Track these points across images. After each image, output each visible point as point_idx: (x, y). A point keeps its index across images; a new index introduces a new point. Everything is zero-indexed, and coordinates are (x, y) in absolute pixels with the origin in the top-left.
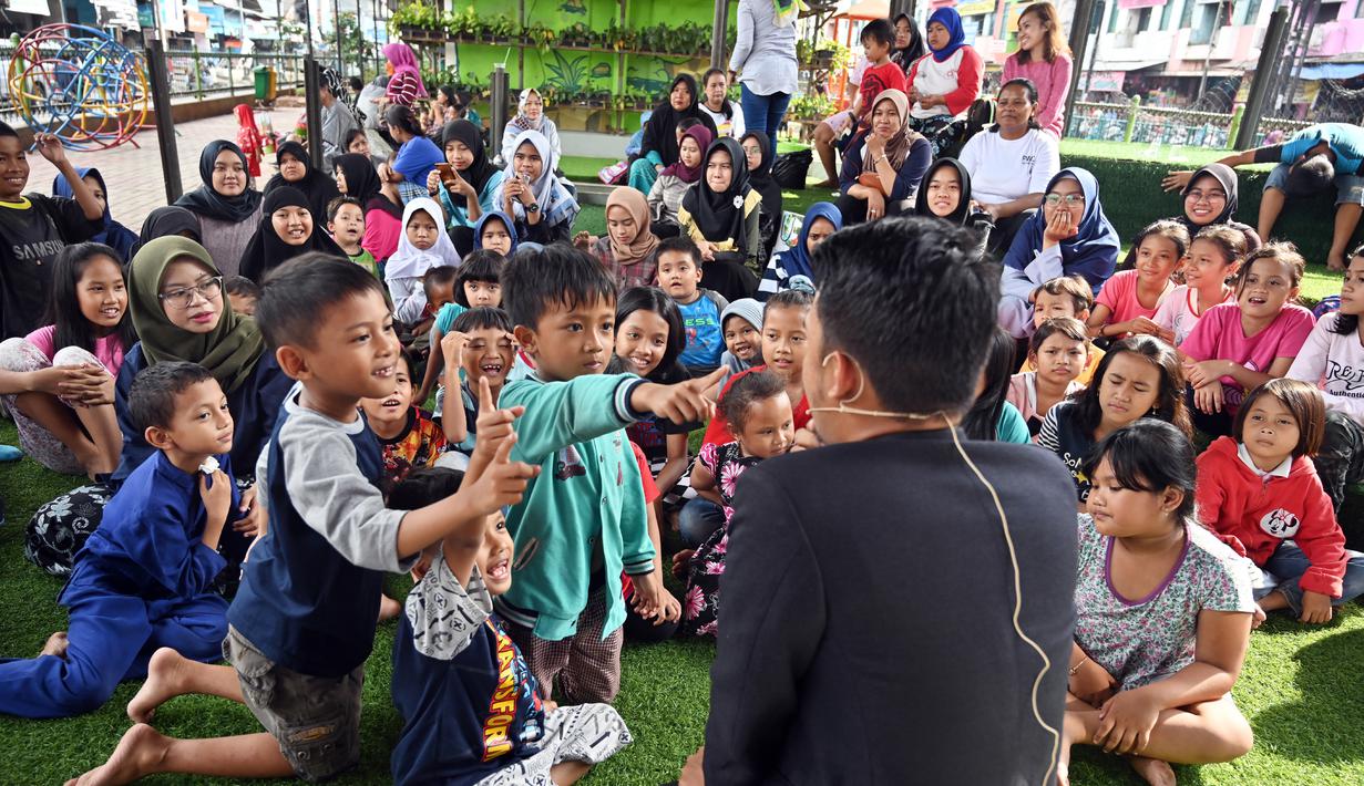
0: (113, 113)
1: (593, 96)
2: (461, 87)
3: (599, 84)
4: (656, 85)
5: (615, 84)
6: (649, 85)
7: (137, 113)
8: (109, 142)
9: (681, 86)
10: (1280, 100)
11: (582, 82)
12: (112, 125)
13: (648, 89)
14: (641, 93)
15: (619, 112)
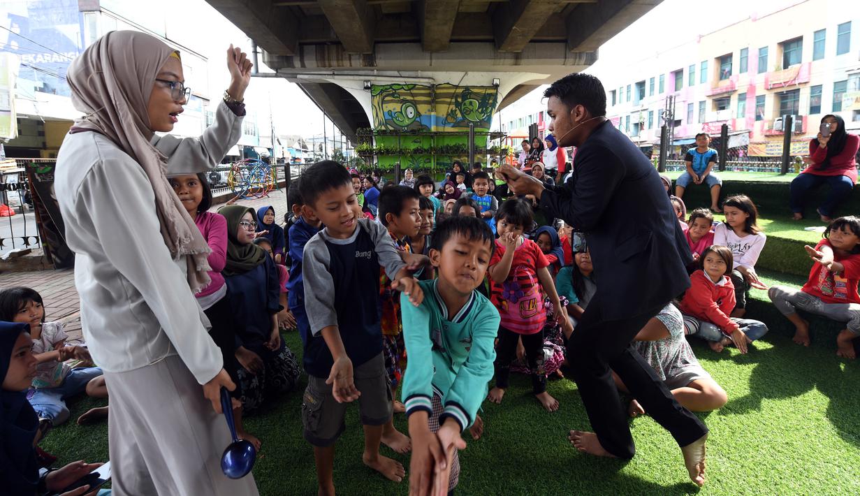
0: (262, 186)
1: (425, 169)
2: (379, 170)
3: (427, 165)
4: (447, 164)
5: (432, 165)
6: (444, 164)
7: (270, 186)
8: (259, 196)
9: (456, 165)
10: (668, 154)
11: (421, 165)
12: (261, 190)
13: (444, 166)
14: (441, 168)
15: (434, 174)
